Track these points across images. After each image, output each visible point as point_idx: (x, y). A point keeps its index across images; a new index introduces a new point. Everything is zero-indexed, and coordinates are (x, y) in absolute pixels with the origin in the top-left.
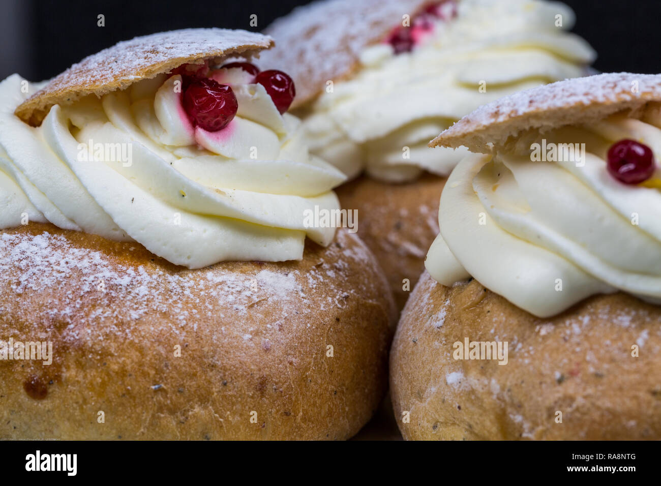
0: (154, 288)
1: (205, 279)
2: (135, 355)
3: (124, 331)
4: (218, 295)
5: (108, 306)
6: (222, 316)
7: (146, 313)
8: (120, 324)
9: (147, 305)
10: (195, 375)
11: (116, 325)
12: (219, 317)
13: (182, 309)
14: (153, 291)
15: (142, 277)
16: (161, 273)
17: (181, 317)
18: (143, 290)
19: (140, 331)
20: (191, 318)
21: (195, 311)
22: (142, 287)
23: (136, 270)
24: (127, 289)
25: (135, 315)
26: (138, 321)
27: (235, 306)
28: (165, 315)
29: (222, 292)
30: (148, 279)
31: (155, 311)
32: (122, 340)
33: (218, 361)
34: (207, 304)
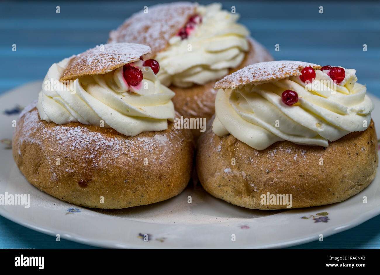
0: (121, 145)
1: (137, 140)
2: (118, 170)
3: (113, 162)
4: (143, 146)
5: (106, 153)
6: (145, 153)
7: (120, 155)
8: (112, 160)
9: (120, 152)
10: (138, 176)
11: (110, 160)
12: (144, 154)
13: (132, 152)
14: (121, 146)
15: (116, 141)
16: (122, 139)
17: (132, 156)
18: (117, 146)
19: (119, 162)
20: (135, 155)
21: (136, 153)
22: (117, 145)
23: (114, 139)
24: (112, 147)
25: (116, 156)
26: (118, 158)
27: (149, 149)
28: (127, 155)
29: (144, 145)
30: (119, 142)
31: (123, 154)
32: (113, 165)
33: (146, 170)
34: (140, 150)
